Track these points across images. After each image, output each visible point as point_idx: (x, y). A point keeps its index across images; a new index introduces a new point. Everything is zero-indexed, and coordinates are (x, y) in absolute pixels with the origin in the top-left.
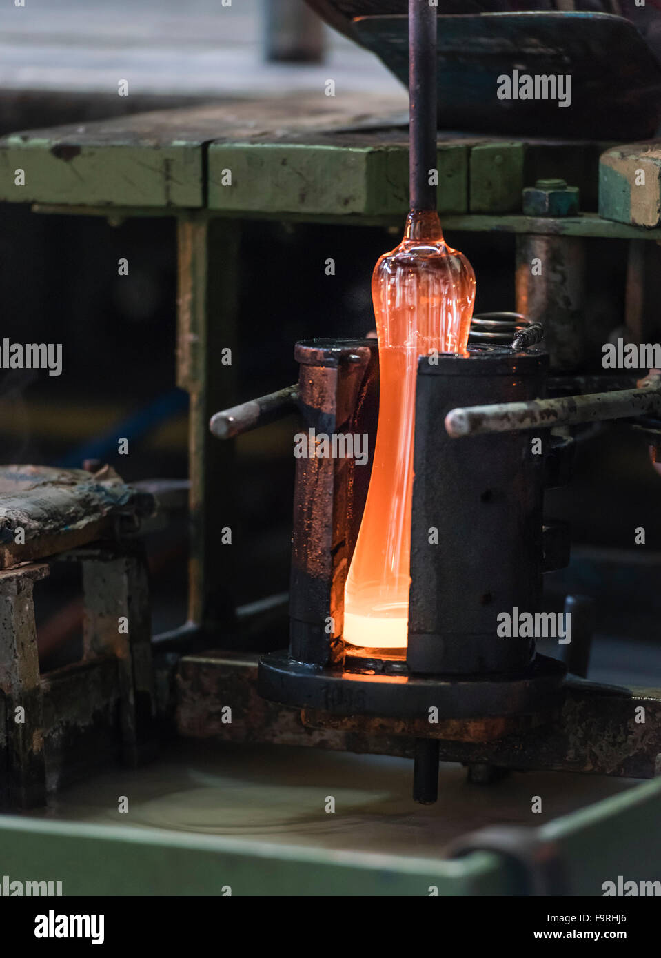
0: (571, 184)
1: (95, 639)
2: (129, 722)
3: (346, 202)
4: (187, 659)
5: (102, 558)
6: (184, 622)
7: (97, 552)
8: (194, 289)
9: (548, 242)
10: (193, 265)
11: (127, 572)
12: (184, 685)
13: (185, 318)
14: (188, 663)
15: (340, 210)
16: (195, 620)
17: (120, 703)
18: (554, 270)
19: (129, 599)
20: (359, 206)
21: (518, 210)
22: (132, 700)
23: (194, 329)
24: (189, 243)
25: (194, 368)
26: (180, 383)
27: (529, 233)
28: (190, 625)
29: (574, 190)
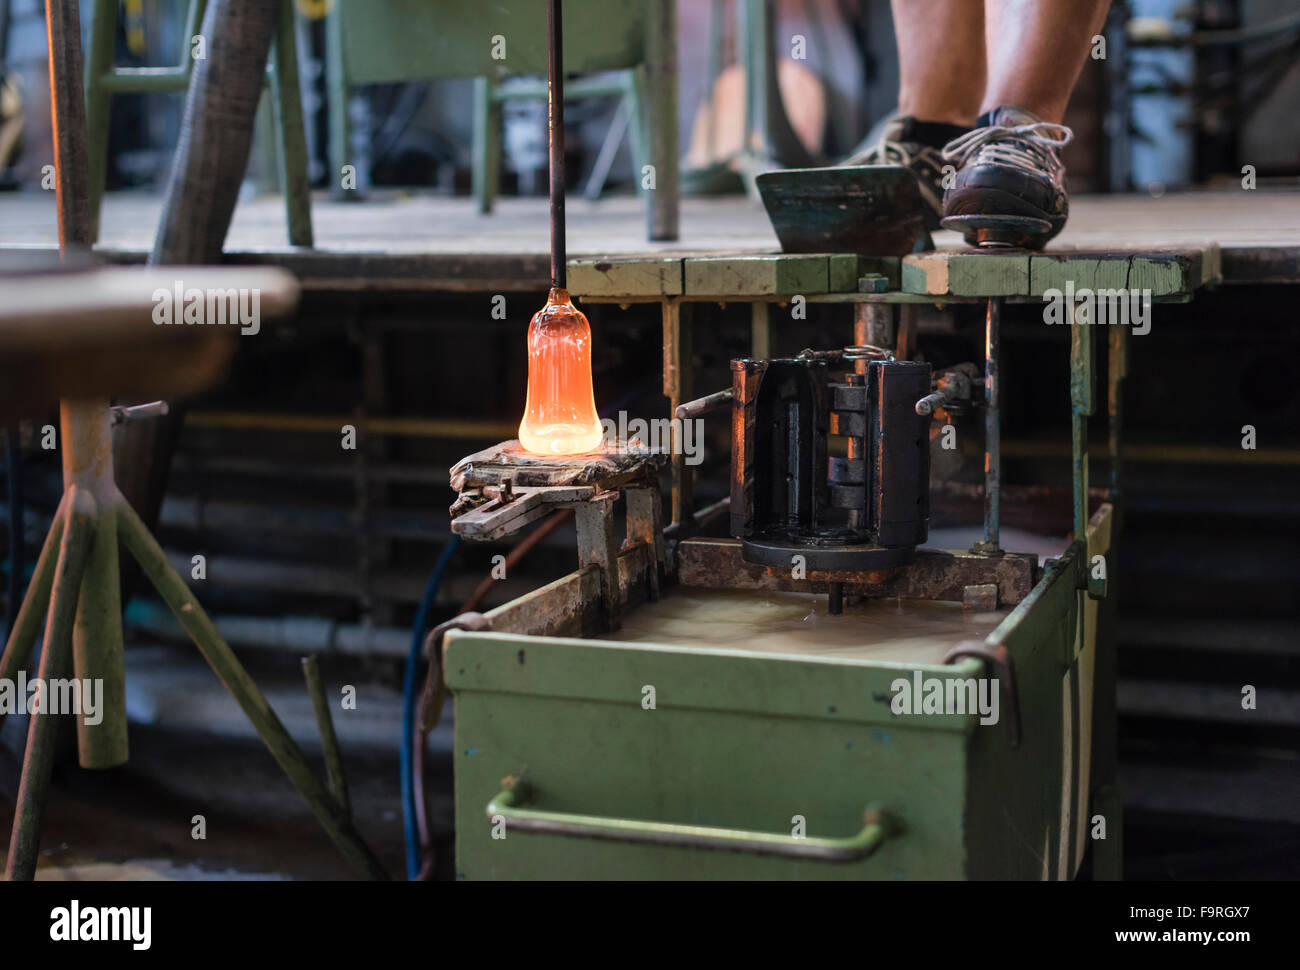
0: (884, 276)
1: (634, 533)
2: (655, 578)
3: (765, 288)
4: (683, 542)
5: (641, 488)
6: (670, 523)
7: (638, 485)
8: (672, 341)
9: (875, 307)
10: (672, 327)
11: (652, 495)
12: (683, 557)
13: (667, 357)
14: (684, 545)
15: (762, 292)
16: (676, 521)
17: (649, 568)
18: (878, 323)
19: (653, 510)
20: (773, 290)
21: (856, 290)
22: (656, 567)
23: (673, 363)
24: (669, 317)
25: (673, 384)
26: (665, 392)
27: (865, 303)
28: (674, 524)
29: (886, 279)
